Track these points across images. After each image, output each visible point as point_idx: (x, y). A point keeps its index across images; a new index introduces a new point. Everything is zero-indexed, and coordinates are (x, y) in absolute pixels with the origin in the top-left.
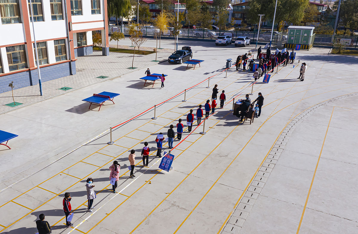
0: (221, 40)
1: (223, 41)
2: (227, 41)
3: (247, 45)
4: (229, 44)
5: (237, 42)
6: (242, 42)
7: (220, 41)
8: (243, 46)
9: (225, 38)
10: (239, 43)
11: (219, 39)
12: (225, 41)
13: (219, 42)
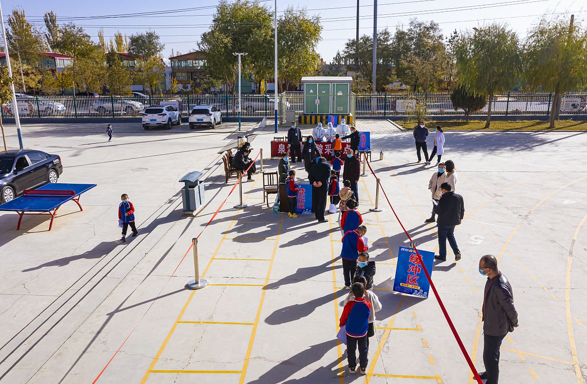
0: (155, 116)
1: (159, 119)
2: (170, 119)
3: (216, 124)
4: (174, 125)
5: (194, 118)
6: (205, 118)
7: (154, 118)
8: (209, 126)
9: (165, 112)
10: (198, 120)
11: (149, 115)
12: (166, 118)
13: (151, 120)
